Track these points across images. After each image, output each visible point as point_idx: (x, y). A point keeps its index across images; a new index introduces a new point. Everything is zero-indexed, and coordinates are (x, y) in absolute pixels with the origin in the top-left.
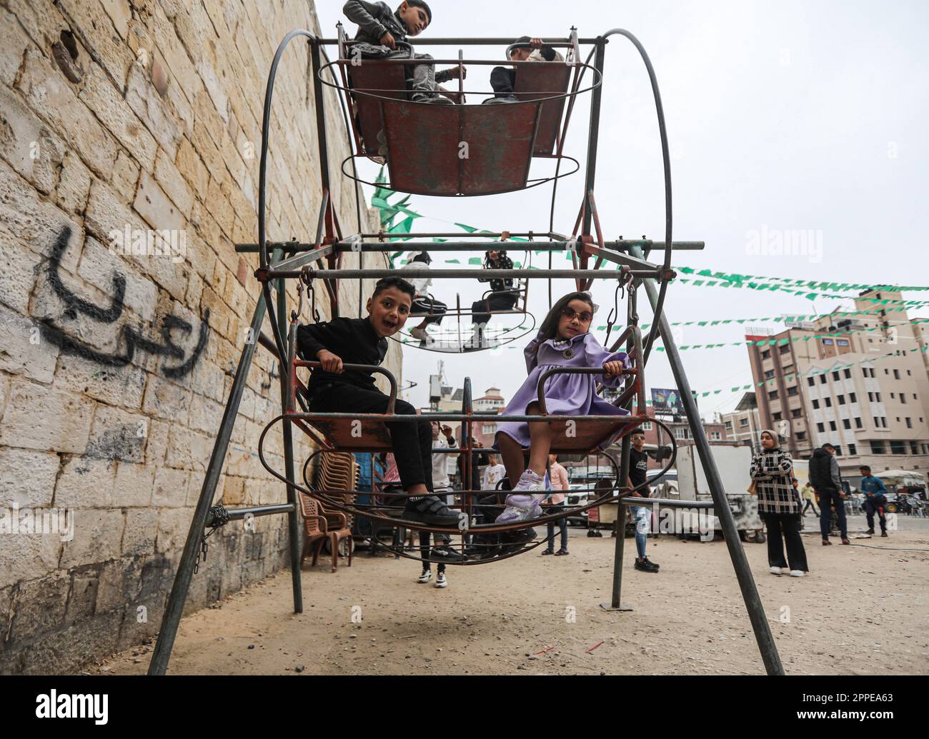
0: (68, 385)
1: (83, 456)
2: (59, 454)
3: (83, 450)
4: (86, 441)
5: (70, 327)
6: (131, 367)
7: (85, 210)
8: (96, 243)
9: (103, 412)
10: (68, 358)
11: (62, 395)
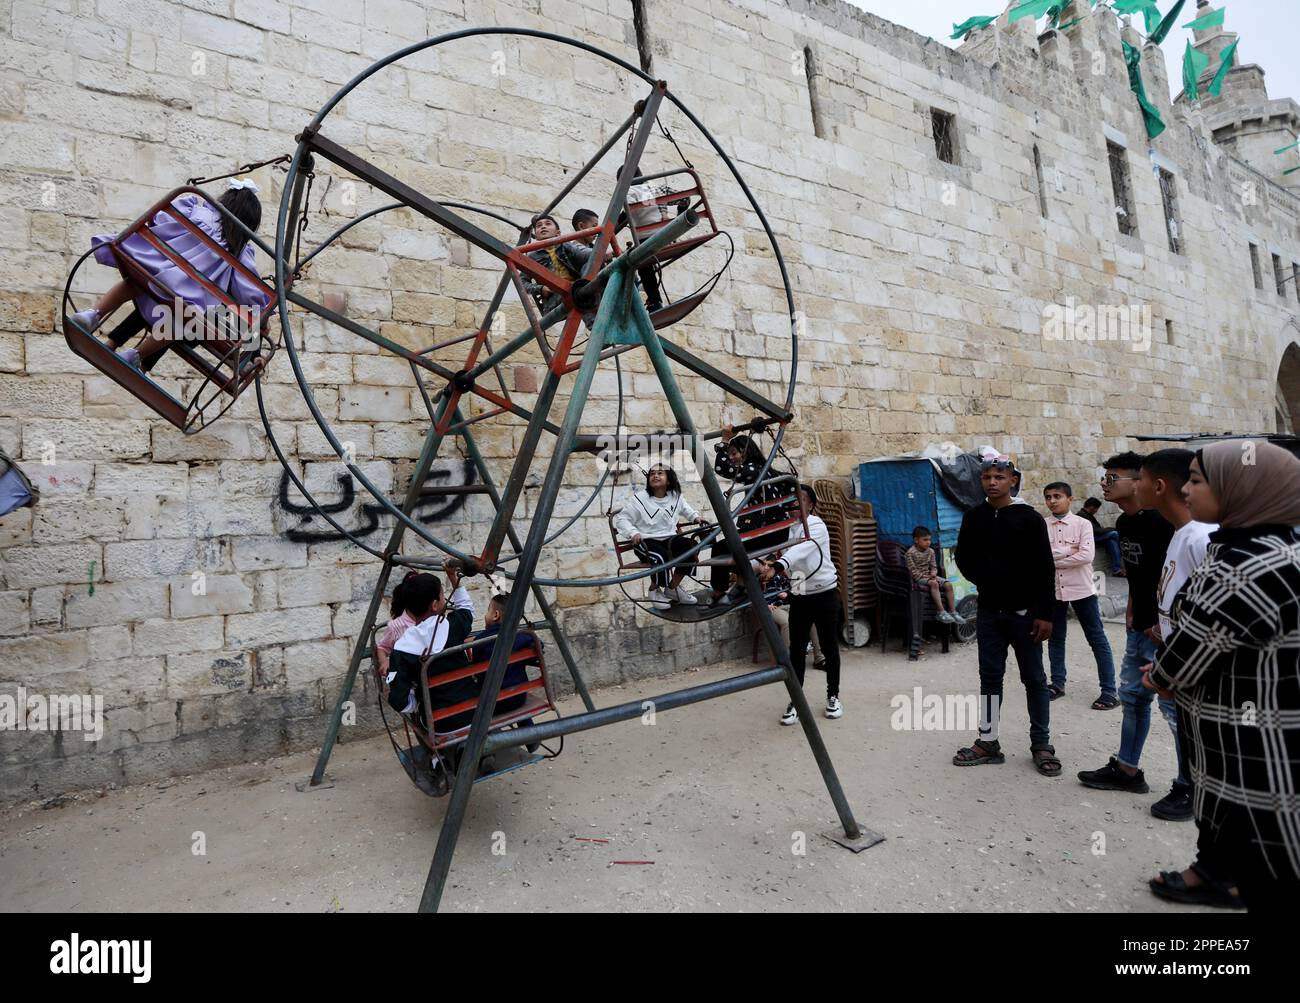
0: (321, 562)
1: (351, 602)
2: (329, 604)
3: (350, 598)
4: (350, 592)
5: (309, 528)
6: (381, 531)
7: (297, 450)
8: (312, 464)
9: (361, 570)
10: (316, 546)
11: (319, 570)
